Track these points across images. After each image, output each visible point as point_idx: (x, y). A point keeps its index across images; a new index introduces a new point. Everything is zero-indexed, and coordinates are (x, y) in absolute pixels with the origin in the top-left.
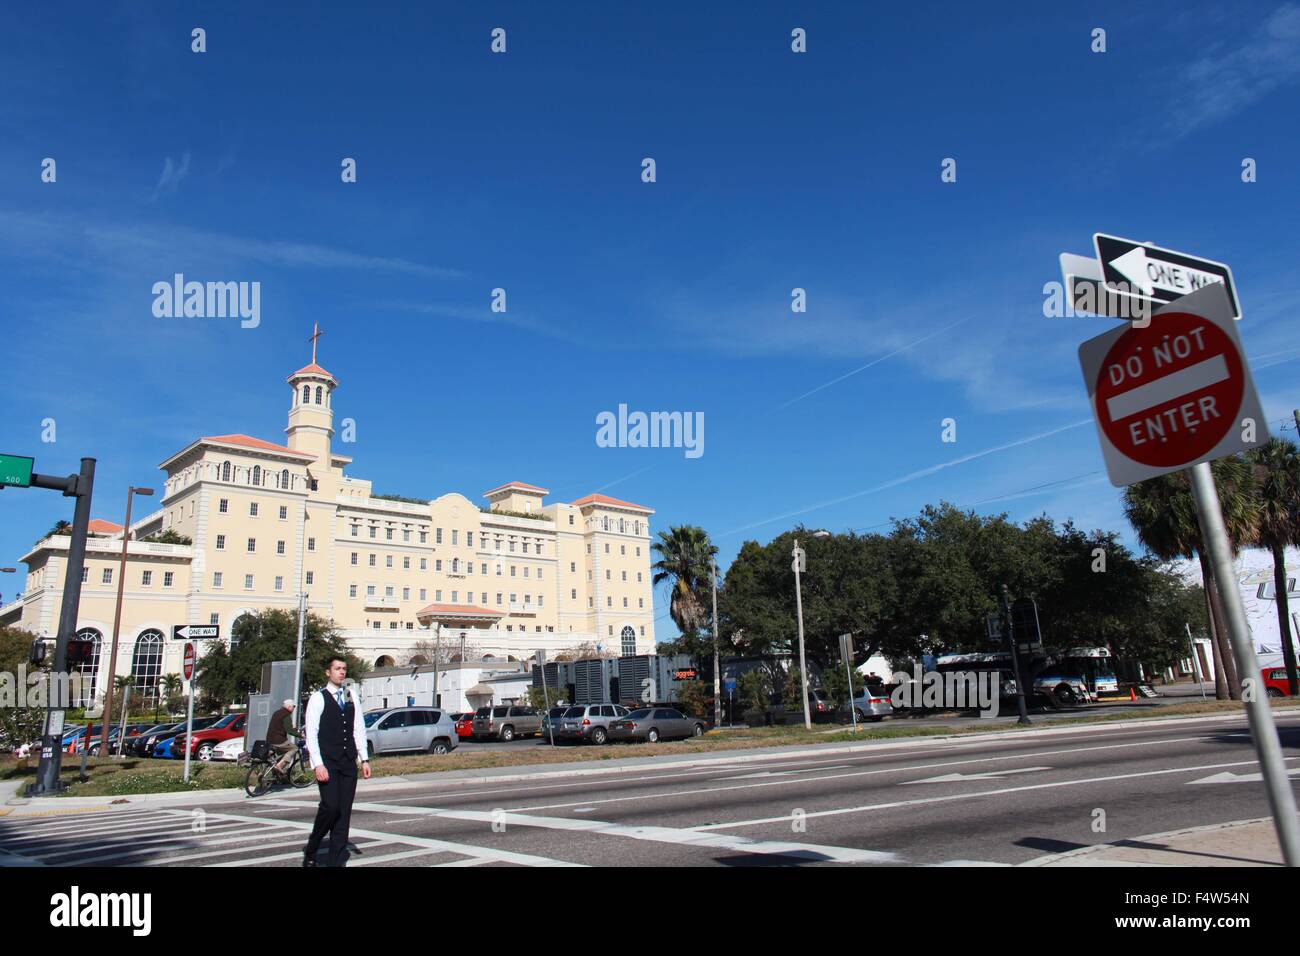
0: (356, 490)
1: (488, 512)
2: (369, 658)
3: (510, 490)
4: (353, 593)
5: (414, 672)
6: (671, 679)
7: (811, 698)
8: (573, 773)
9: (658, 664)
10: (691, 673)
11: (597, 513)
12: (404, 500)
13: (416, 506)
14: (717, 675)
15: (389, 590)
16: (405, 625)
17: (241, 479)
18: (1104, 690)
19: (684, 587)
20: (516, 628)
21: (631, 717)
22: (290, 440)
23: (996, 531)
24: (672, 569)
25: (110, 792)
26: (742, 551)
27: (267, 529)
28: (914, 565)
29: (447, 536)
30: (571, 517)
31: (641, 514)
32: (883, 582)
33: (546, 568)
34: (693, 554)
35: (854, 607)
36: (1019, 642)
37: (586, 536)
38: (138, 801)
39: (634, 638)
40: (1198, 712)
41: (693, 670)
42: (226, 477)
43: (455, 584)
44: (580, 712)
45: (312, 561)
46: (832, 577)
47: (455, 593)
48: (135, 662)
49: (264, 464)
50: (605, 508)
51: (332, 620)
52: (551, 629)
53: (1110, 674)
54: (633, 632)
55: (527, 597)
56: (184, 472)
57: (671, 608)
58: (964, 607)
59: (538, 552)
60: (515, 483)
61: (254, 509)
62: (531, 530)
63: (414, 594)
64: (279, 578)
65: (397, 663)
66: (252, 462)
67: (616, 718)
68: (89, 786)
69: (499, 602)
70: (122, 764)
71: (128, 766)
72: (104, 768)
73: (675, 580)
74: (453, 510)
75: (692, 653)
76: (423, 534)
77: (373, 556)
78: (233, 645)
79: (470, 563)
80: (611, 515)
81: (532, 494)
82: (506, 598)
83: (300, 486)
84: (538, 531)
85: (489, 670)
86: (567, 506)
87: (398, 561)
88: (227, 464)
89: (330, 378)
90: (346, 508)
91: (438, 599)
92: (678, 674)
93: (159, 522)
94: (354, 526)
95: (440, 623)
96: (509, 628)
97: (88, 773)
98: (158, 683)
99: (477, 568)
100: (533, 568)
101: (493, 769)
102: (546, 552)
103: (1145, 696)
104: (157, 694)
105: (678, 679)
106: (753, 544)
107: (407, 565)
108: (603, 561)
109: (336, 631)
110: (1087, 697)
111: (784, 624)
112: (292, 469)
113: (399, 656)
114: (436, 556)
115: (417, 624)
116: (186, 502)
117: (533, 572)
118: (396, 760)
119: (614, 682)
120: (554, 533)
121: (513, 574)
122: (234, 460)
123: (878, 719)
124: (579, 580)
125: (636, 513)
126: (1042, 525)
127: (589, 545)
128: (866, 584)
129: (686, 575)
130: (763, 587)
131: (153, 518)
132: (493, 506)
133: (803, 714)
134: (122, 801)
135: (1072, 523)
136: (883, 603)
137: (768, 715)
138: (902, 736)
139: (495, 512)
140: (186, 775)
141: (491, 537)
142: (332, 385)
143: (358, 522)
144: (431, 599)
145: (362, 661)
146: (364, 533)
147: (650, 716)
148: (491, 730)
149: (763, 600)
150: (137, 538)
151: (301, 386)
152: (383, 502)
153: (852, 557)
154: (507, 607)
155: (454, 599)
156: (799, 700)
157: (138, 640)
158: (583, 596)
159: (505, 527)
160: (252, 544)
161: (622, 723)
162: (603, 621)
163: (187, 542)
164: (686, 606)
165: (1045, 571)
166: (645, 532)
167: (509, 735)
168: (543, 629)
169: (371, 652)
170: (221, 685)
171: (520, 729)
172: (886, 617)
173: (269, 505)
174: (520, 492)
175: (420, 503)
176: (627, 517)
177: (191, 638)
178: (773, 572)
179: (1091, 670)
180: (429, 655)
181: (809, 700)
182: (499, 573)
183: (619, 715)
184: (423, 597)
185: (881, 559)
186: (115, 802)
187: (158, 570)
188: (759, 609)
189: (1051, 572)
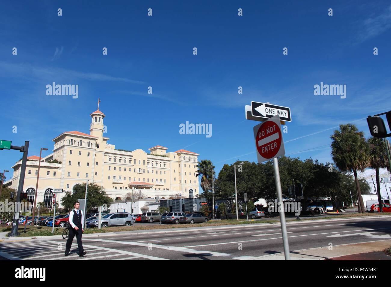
0: (110, 148)
1: (150, 154)
2: (114, 197)
3: (156, 148)
4: (109, 178)
5: (126, 202)
6: (200, 205)
7: (239, 211)
8: (163, 232)
9: (196, 200)
10: (206, 203)
11: (182, 155)
12: (124, 151)
13: (128, 152)
14: (213, 204)
15: (120, 177)
16: (124, 188)
17: (76, 144)
18: (329, 210)
19: (205, 178)
20: (157, 189)
21: (186, 216)
22: (91, 132)
23: (296, 162)
24: (202, 173)
25: (32, 235)
26: (224, 167)
27: (84, 159)
28: (271, 172)
29: (137, 161)
30: (174, 156)
31: (195, 155)
32: (262, 177)
33: (167, 171)
34: (207, 168)
35: (253, 184)
36: (297, 196)
37: (179, 162)
38: (39, 238)
39: (193, 193)
40: (350, 217)
41: (207, 202)
42: (72, 143)
43: (140, 176)
44: (171, 215)
45: (97, 169)
46: (247, 175)
47: (139, 178)
48: (45, 198)
49: (83, 140)
50: (185, 154)
51: (103, 186)
52: (168, 189)
53: (331, 205)
54: (193, 191)
55: (161, 180)
56: (59, 142)
57: (201, 184)
58: (285, 185)
59: (164, 167)
60: (158, 146)
61: (80, 153)
62: (163, 160)
63: (127, 179)
64: (87, 174)
65: (122, 199)
66: (80, 139)
67: (182, 216)
68: (27, 234)
69: (153, 181)
70: (37, 228)
71: (39, 228)
72: (32, 229)
73: (202, 176)
74: (139, 154)
75: (206, 197)
76: (130, 161)
77: (115, 167)
78: (73, 193)
79: (144, 170)
80: (186, 156)
81: (163, 149)
82: (155, 180)
83: (94, 146)
84: (164, 160)
85: (148, 202)
86: (173, 153)
87: (123, 169)
88: (72, 140)
89: (103, 115)
90: (107, 153)
91: (134, 180)
92: (202, 204)
93: (52, 157)
94: (110, 158)
95: (135, 187)
96: (156, 189)
97: (26, 230)
98: (51, 204)
99: (146, 171)
100: (163, 171)
101: (141, 231)
102: (167, 167)
103: (342, 212)
104: (51, 207)
105: (202, 205)
106: (227, 165)
107: (125, 170)
108: (184, 169)
109: (103, 190)
110: (324, 212)
111: (232, 189)
112: (91, 141)
113: (123, 197)
114: (134, 167)
115: (128, 188)
116: (60, 151)
117: (163, 172)
118: (114, 227)
119: (183, 206)
120: (169, 161)
121: (157, 173)
122: (74, 139)
123: (260, 217)
124: (177, 175)
125: (194, 155)
126: (309, 161)
127: (180, 165)
128: (257, 178)
129: (205, 174)
130: (227, 178)
131: (51, 155)
132: (151, 153)
133: (236, 216)
134: (35, 238)
135: (317, 161)
136: (262, 184)
137: (226, 216)
138: (261, 223)
139: (152, 155)
140: (53, 231)
141: (150, 162)
142: (104, 116)
143: (111, 157)
144: (132, 180)
145: (112, 199)
146: (112, 161)
147: (192, 216)
148: (146, 219)
149: (227, 182)
150: (46, 161)
151: (94, 117)
152: (118, 151)
153: (253, 170)
154: (155, 183)
155: (139, 180)
156: (235, 212)
157: (46, 191)
158: (178, 180)
159: (154, 159)
160: (79, 163)
161: (183, 218)
162: (184, 187)
163: (60, 163)
164: (205, 183)
165: (309, 174)
166: (197, 161)
167: (151, 221)
168: (166, 189)
169: (114, 196)
170: (69, 205)
171: (155, 219)
172: (263, 188)
173: (84, 152)
174: (159, 149)
175: (129, 152)
176: (191, 156)
177: (55, 192)
178: (230, 174)
179: (325, 204)
180: (131, 197)
181: (238, 212)
182: (153, 173)
183: (183, 215)
184: (130, 180)
185: (262, 170)
186: (33, 238)
187: (52, 171)
188: (226, 185)
189: (311, 175)
